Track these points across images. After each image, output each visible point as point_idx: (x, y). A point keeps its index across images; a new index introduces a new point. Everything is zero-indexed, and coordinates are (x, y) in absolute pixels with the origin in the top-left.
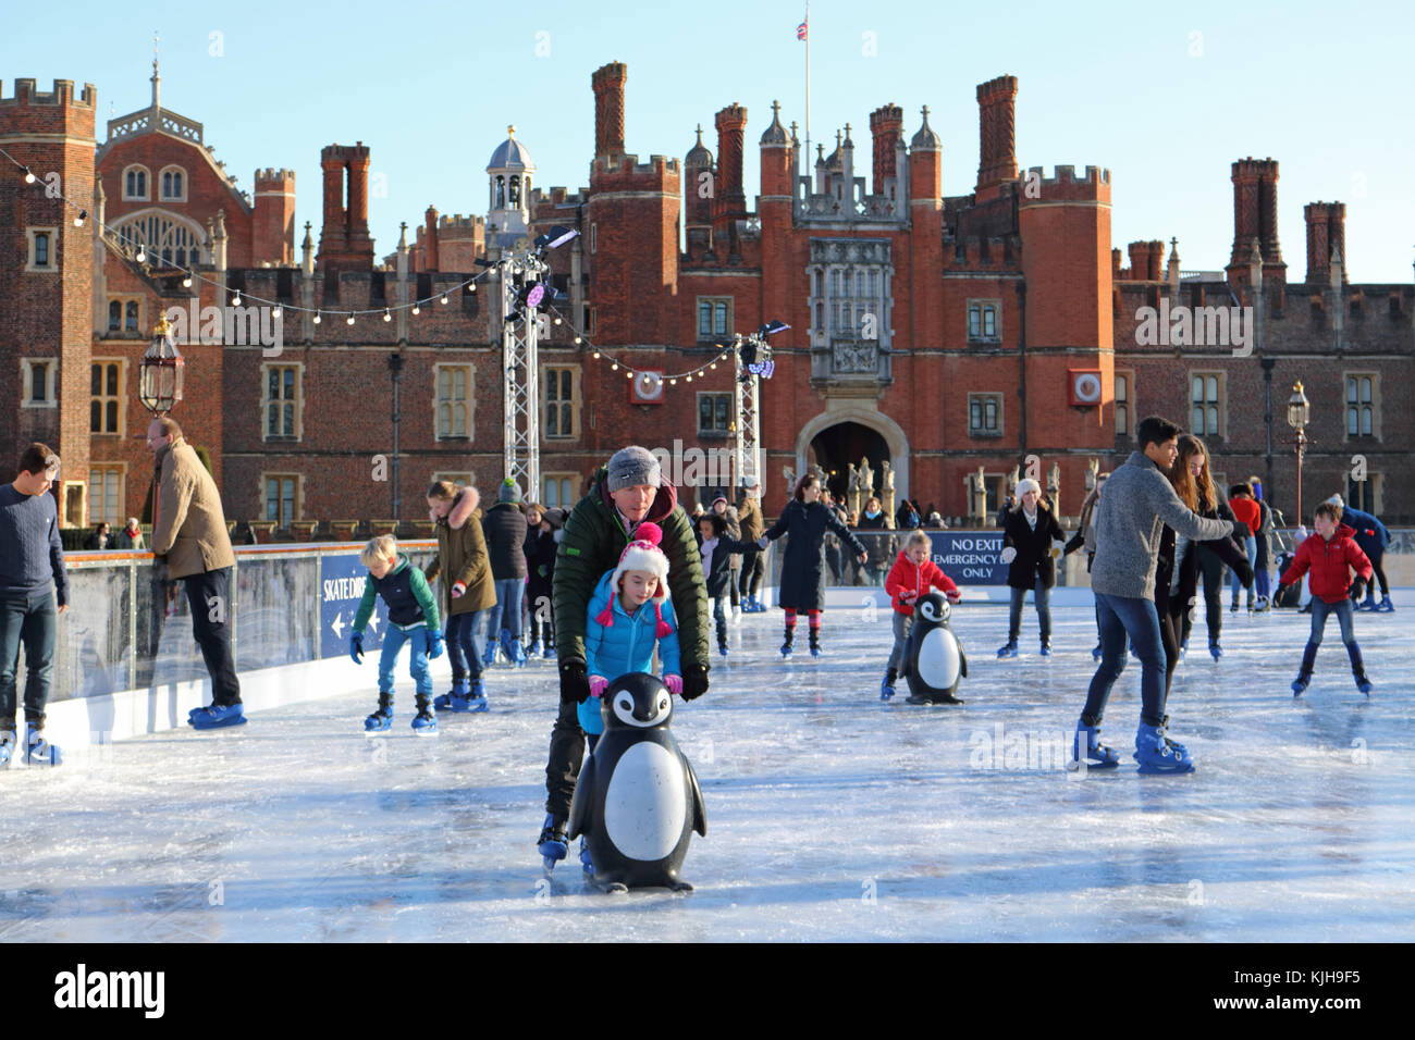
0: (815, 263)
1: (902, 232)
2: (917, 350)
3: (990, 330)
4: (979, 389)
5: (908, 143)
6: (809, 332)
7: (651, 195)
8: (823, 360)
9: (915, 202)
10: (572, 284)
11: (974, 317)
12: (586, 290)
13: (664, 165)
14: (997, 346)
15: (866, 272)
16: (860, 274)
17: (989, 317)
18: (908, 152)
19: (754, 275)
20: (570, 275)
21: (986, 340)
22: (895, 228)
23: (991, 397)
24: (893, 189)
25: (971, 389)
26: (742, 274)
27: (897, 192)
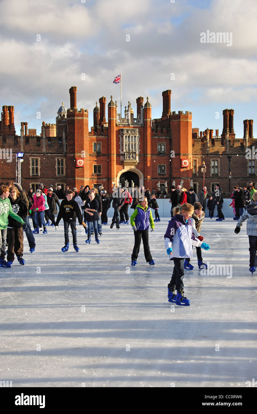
0: (121, 134)
1: (142, 127)
2: (145, 155)
3: (163, 150)
4: (160, 163)
5: (144, 106)
6: (120, 150)
7: (81, 118)
8: (123, 157)
9: (145, 120)
10: (63, 139)
11: (159, 147)
12: (66, 140)
13: (84, 111)
14: (165, 153)
15: (133, 136)
16: (132, 137)
17: (163, 147)
18: (144, 108)
19: (106, 137)
20: (63, 137)
21: (162, 152)
22: (140, 126)
23: (163, 165)
24: (140, 117)
25: (158, 164)
26: (104, 137)
27: (141, 118)
